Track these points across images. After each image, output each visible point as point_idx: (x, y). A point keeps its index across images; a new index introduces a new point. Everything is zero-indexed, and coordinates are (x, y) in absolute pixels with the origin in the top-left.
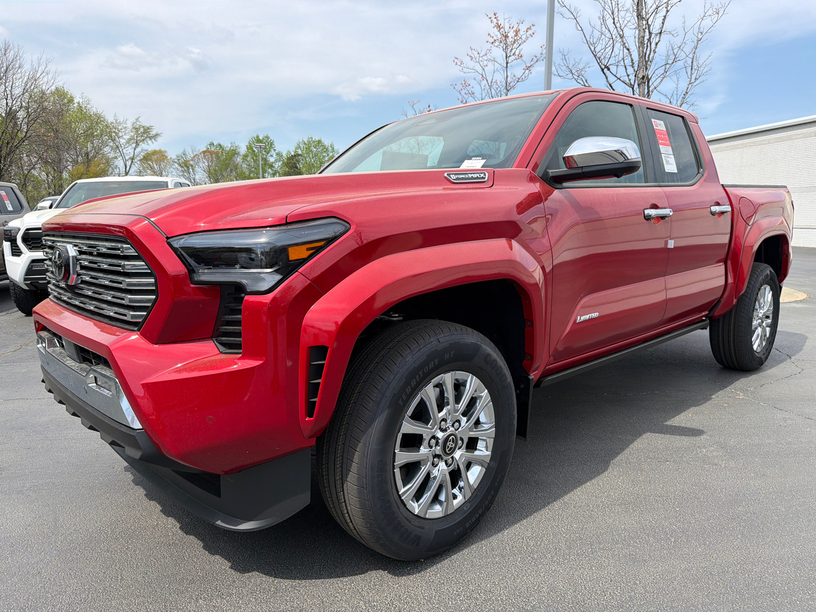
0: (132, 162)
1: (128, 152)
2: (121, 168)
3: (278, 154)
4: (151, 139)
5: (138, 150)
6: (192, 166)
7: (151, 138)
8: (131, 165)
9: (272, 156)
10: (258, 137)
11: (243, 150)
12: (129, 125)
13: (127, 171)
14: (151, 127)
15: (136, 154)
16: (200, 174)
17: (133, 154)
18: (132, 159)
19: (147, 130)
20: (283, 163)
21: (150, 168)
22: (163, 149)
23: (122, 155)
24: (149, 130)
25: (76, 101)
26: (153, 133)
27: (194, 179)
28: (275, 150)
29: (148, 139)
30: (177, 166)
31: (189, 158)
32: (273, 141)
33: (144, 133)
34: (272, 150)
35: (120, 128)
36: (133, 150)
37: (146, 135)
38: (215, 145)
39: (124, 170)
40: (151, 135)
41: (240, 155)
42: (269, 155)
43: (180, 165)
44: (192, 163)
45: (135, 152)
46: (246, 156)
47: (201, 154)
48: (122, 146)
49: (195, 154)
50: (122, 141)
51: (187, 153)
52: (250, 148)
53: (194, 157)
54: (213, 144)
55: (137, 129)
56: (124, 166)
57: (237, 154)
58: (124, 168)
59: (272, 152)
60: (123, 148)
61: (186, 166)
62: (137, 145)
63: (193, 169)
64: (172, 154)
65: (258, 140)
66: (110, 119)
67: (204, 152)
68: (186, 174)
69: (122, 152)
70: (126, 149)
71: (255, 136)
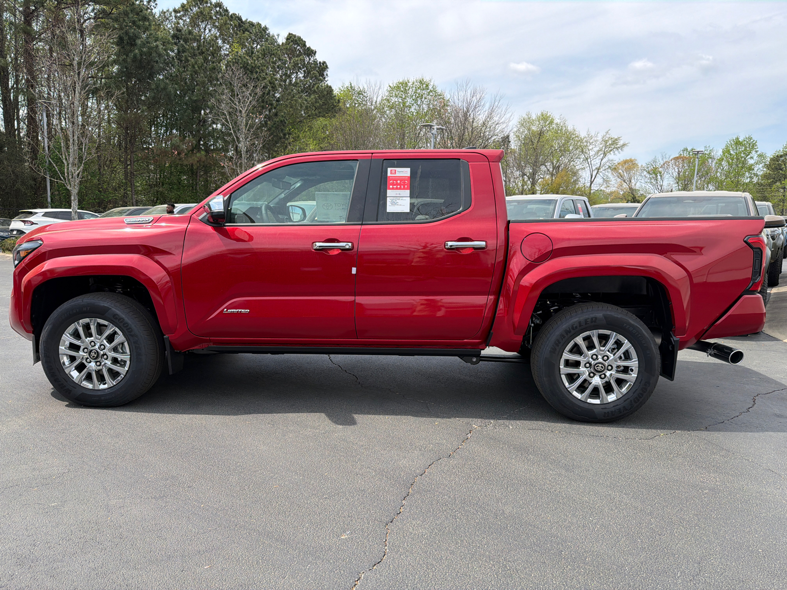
0: (598, 172)
1: (595, 163)
2: (587, 178)
3: (760, 156)
4: (618, 150)
5: (605, 160)
6: (660, 173)
7: (617, 148)
8: (596, 175)
9: (752, 158)
10: (737, 139)
11: (718, 153)
12: (600, 138)
13: (592, 180)
14: (619, 138)
15: (602, 164)
16: (668, 180)
17: (599, 164)
18: (598, 169)
19: (615, 141)
20: (765, 165)
21: (620, 177)
22: (633, 158)
23: (590, 165)
24: (616, 141)
25: (555, 122)
26: (621, 143)
27: (661, 186)
28: (757, 152)
29: (614, 150)
30: (645, 173)
31: (658, 165)
32: (756, 142)
33: (612, 144)
34: (753, 152)
35: (591, 141)
36: (600, 160)
37: (613, 146)
38: (689, 150)
39: (590, 179)
40: (618, 146)
41: (715, 159)
42: (749, 157)
43: (649, 173)
44: (660, 169)
45: (602, 162)
46: (721, 160)
47: (671, 160)
48: (591, 157)
49: (665, 161)
50: (592, 153)
51: (657, 161)
52: (726, 151)
53: (664, 164)
54: (687, 150)
55: (606, 142)
56: (590, 176)
57: (711, 158)
58: (590, 177)
59: (753, 154)
60: (591, 159)
61: (655, 173)
62: (605, 155)
63: (661, 176)
64: (642, 162)
65: (737, 143)
66: (583, 134)
67: (676, 159)
68: (653, 181)
69: (590, 163)
70: (594, 160)
71: (734, 139)
